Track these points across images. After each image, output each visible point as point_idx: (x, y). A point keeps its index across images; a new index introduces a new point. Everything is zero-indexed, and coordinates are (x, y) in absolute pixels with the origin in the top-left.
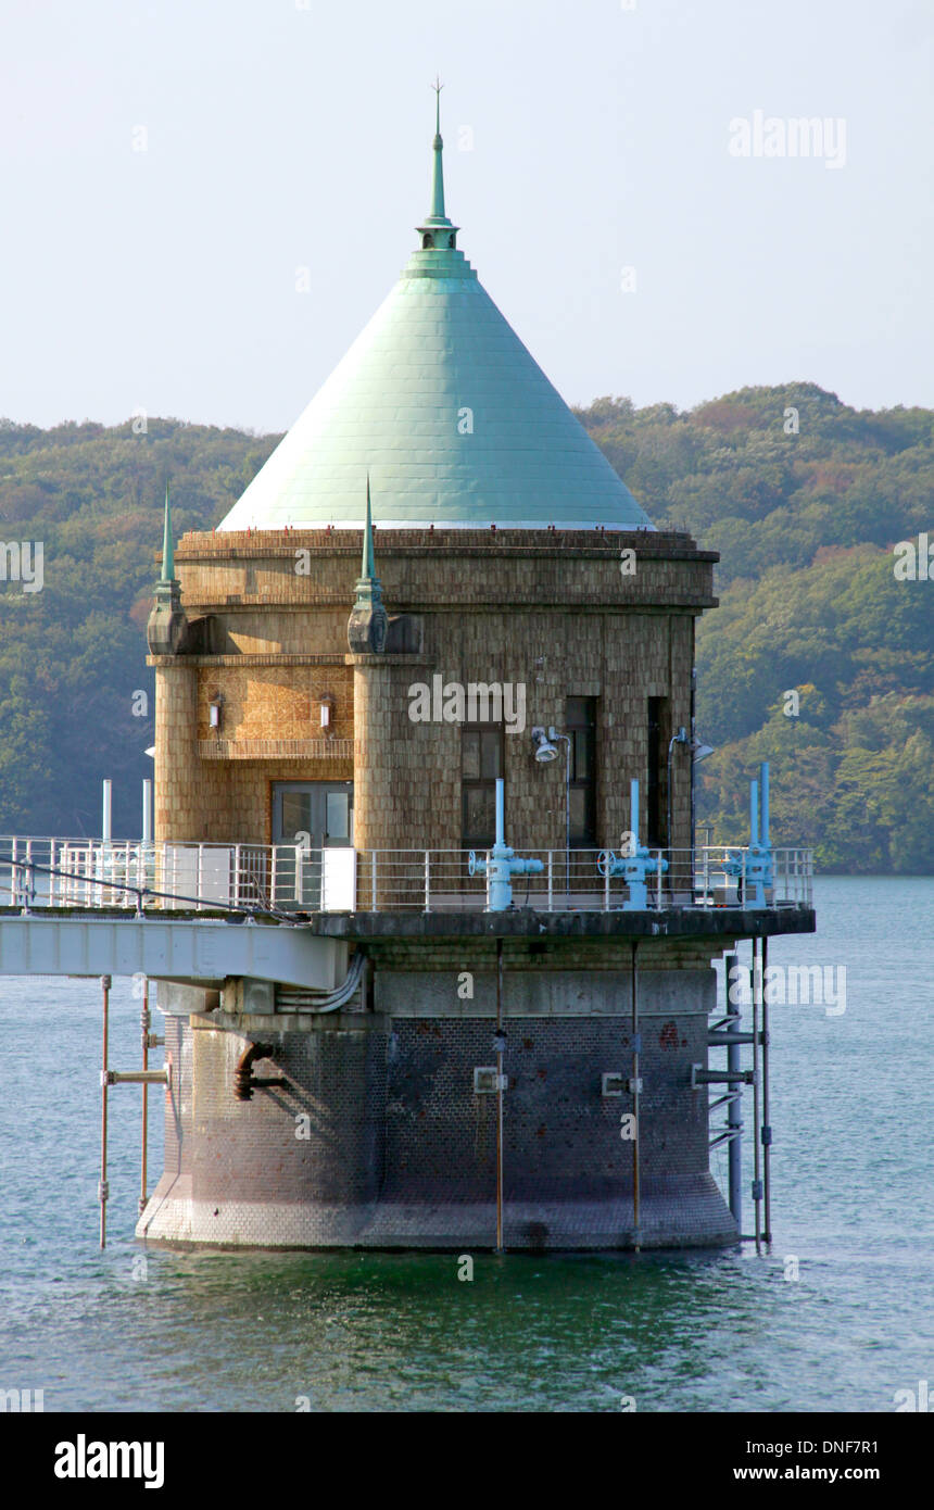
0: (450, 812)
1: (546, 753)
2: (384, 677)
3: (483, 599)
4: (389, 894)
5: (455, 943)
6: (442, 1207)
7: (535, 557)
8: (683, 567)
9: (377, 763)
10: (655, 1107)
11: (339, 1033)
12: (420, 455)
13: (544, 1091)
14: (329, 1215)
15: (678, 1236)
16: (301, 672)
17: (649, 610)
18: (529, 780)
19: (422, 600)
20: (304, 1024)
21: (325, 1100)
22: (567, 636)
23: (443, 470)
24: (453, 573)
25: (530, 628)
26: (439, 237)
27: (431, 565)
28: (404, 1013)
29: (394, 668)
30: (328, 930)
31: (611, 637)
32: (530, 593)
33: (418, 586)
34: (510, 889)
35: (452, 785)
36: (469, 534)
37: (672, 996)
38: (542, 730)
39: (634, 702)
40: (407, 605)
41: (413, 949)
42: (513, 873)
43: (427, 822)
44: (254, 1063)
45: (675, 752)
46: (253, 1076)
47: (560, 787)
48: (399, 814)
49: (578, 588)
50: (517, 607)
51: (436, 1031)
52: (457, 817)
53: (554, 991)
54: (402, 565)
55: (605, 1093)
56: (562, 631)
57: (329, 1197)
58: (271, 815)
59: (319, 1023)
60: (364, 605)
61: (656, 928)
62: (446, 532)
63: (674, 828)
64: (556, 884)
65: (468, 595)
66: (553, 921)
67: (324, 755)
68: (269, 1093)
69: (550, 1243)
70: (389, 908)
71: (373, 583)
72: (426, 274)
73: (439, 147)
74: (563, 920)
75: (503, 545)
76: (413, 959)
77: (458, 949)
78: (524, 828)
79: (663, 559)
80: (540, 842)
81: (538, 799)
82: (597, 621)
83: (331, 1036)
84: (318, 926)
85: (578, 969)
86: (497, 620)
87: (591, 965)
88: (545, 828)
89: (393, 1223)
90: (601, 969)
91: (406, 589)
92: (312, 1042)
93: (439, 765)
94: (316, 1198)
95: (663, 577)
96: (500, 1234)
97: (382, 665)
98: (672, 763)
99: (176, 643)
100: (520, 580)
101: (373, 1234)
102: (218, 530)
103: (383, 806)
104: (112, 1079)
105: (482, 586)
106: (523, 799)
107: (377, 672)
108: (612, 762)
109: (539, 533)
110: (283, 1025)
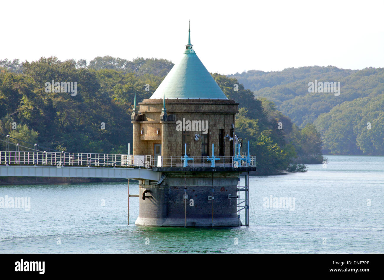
0: (180, 149)
1: (197, 139)
2: (167, 125)
3: (185, 111)
4: (167, 164)
5: (179, 173)
6: (177, 219)
7: (195, 104)
8: (226, 106)
9: (165, 141)
10: (219, 202)
11: (160, 188)
12: (179, 86)
13: (196, 199)
14: (158, 220)
15: (222, 225)
16: (154, 124)
17: (219, 114)
18: (195, 144)
19: (174, 112)
20: (154, 187)
21: (158, 200)
22: (202, 118)
23: (182, 89)
24: (180, 107)
25: (195, 117)
26: (189, 47)
27: (176, 105)
28: (171, 185)
29: (168, 124)
30: (155, 170)
31: (211, 118)
32: (194, 111)
33: (174, 109)
34: (187, 163)
35: (180, 144)
36: (184, 100)
37: (223, 182)
38: (197, 135)
39: (216, 130)
40: (172, 112)
41: (172, 174)
42: (188, 160)
43: (176, 151)
44: (145, 193)
45: (226, 139)
46: (145, 196)
47: (201, 145)
48: (170, 150)
49: (203, 110)
50: (192, 113)
51: (177, 188)
52: (181, 150)
53: (198, 181)
54: (171, 105)
55: (208, 199)
56: (201, 117)
57: (158, 217)
58: (154, 150)
59: (157, 187)
60: (163, 113)
61: (213, 170)
62: (180, 100)
63: (225, 152)
64: (194, 162)
65: (183, 111)
66: (193, 169)
67: (158, 139)
68: (149, 199)
69: (196, 226)
70: (167, 166)
71: (164, 109)
72: (186, 54)
73: (189, 31)
74: (195, 169)
75: (190, 102)
76: (173, 175)
77: (180, 174)
78: (193, 152)
79: (221, 104)
80: (197, 155)
81: (196, 147)
82: (208, 116)
83: (159, 189)
84: (153, 169)
85: (203, 177)
86: (189, 115)
87: (206, 177)
88: (197, 152)
89: (169, 222)
90: (208, 177)
91: (172, 110)
92: (156, 190)
93: (178, 141)
94: (156, 217)
95: (221, 108)
96: (185, 224)
97: (166, 123)
98: (225, 141)
99: (136, 119)
100: (192, 108)
101: (165, 224)
102: (150, 99)
103: (166, 148)
104: (130, 196)
105: (185, 109)
106: (193, 147)
107: (165, 125)
108: (211, 140)
109: (197, 100)
110: (151, 187)
